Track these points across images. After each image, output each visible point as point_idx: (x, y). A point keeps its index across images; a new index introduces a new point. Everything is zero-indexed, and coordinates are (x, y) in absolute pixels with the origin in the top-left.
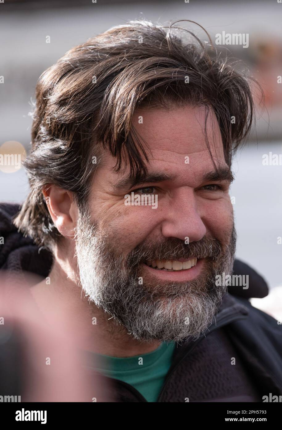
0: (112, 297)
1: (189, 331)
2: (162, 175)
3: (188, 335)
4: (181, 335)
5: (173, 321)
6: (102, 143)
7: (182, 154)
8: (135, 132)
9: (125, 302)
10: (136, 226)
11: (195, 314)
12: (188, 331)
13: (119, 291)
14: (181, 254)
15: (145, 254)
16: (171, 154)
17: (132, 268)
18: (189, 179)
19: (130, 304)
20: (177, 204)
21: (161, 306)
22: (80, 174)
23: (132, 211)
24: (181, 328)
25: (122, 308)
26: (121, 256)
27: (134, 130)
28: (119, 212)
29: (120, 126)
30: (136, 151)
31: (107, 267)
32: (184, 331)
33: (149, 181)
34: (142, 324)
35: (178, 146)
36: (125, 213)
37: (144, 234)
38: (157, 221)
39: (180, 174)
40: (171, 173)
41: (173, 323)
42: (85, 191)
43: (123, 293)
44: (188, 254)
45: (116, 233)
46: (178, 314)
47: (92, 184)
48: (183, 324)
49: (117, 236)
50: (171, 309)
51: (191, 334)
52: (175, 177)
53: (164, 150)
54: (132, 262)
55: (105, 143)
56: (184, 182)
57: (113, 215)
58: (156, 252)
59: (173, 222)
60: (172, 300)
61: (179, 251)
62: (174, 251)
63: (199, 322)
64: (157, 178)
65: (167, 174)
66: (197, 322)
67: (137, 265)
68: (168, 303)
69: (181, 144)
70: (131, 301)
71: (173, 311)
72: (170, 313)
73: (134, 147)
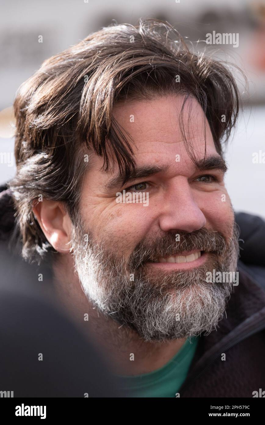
0: (118, 305)
1: (201, 325)
2: (154, 167)
3: (200, 329)
4: (193, 330)
5: (183, 315)
6: (85, 144)
7: (171, 143)
8: (116, 124)
9: (132, 306)
10: (130, 225)
11: (205, 305)
12: (199, 324)
13: (125, 297)
14: (184, 247)
15: (146, 253)
16: (160, 145)
17: (135, 270)
18: (181, 168)
19: (138, 307)
20: (172, 195)
21: (171, 300)
22: (69, 180)
23: (124, 211)
24: (192, 322)
25: (131, 314)
26: (121, 260)
27: (115, 122)
28: (112, 215)
29: (101, 120)
30: (120, 144)
31: (108, 275)
32: (196, 325)
33: (141, 176)
34: (153, 324)
35: (165, 135)
36: (118, 215)
37: (141, 233)
38: (153, 217)
39: (172, 163)
40: (162, 163)
41: (184, 317)
42: (75, 198)
43: (129, 297)
44: (191, 246)
45: (112, 237)
46: (188, 307)
47: (82, 189)
48: (194, 318)
49: (113, 239)
50: (181, 302)
51: (203, 328)
52: (167, 167)
53: (152, 141)
54: (134, 263)
55: (89, 143)
56: (176, 172)
57: (106, 219)
58: (157, 249)
59: (170, 214)
60: (182, 291)
61: (181, 243)
62: (175, 244)
63: (210, 313)
64: (149, 171)
65: (158, 165)
66: (208, 314)
67: (140, 266)
68: (177, 295)
69: (168, 133)
70: (138, 304)
71: (183, 304)
72: (179, 306)
73: (118, 140)
